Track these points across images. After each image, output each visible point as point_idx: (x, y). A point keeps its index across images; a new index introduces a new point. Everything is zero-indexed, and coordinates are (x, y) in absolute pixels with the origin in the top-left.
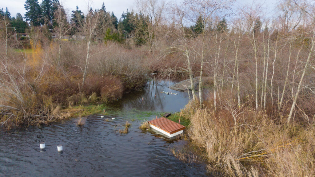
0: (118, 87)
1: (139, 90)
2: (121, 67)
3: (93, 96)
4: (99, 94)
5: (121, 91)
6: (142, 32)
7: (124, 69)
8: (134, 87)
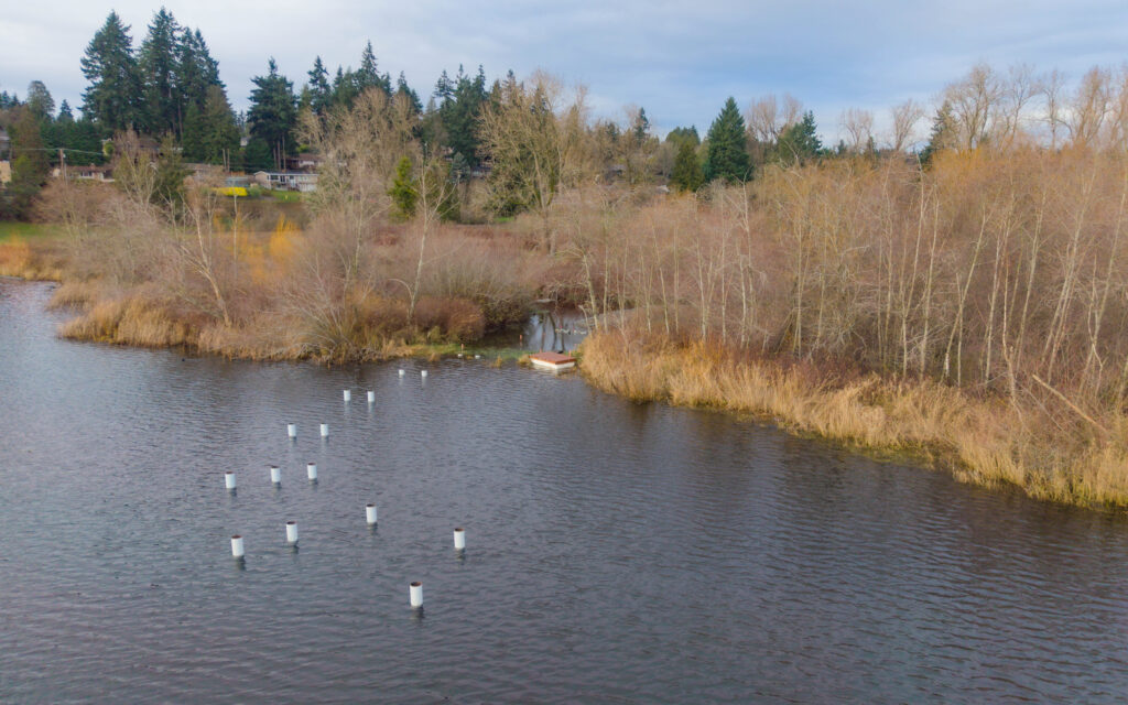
0: (475, 317)
1: (513, 327)
2: (477, 281)
3: (434, 332)
4: (444, 330)
5: (482, 324)
6: (518, 179)
7: (483, 287)
8: (504, 321)
